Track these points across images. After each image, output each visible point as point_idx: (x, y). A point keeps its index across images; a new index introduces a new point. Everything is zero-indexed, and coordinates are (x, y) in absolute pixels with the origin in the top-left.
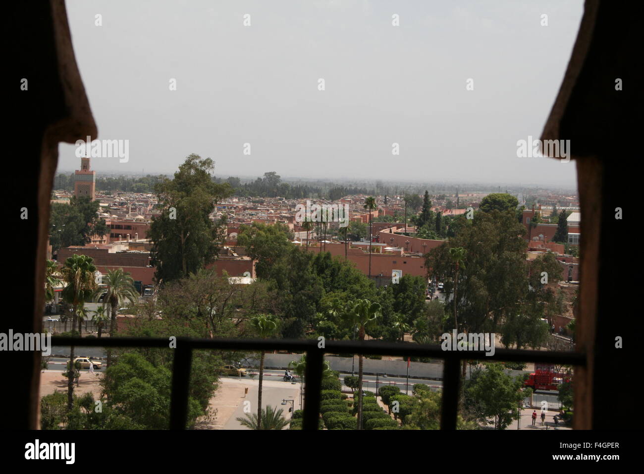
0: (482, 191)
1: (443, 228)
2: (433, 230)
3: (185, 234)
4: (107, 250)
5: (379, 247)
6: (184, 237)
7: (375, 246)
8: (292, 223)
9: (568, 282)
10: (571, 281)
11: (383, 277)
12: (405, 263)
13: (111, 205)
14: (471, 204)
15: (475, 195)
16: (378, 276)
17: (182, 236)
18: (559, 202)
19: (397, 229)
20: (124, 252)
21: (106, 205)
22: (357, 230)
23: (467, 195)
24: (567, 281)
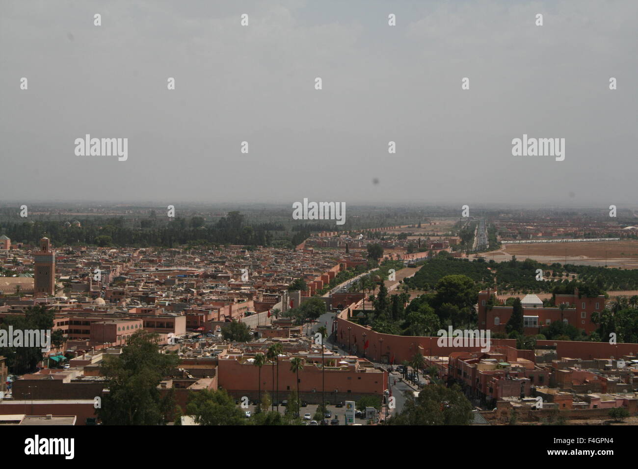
0: (444, 216)
1: (401, 309)
2: (390, 318)
3: (133, 410)
4: (62, 381)
5: (333, 360)
6: (132, 413)
7: (330, 358)
8: (252, 300)
9: (521, 398)
10: (524, 398)
11: (338, 393)
12: (359, 378)
13: (72, 278)
14: (432, 244)
15: (437, 223)
16: (334, 392)
17: (130, 413)
18: (520, 233)
19: (356, 304)
20: (79, 379)
21: (67, 278)
22: (316, 307)
23: (429, 224)
24: (519, 397)
